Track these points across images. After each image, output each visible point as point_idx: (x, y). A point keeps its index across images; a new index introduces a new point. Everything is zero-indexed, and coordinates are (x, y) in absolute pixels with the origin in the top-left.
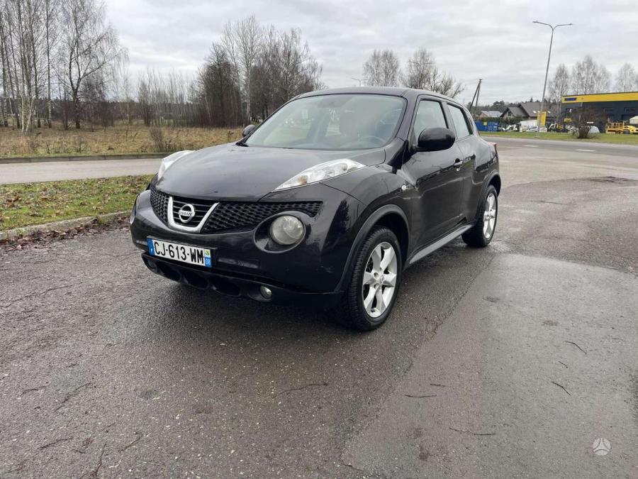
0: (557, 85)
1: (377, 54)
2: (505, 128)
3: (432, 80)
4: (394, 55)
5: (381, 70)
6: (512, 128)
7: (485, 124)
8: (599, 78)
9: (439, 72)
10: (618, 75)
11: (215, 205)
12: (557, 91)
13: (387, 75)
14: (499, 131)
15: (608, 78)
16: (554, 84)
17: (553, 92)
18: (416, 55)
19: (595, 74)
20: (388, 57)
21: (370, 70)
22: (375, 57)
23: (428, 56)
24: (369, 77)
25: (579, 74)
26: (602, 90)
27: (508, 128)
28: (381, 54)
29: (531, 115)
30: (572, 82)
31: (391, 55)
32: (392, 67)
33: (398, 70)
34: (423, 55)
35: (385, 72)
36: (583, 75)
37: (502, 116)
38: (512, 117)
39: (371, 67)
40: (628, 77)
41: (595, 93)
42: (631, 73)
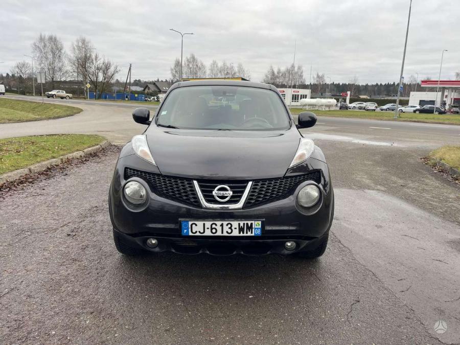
0: (176, 71)
1: (43, 38)
2: (150, 98)
3: (94, 62)
4: (58, 39)
5: (48, 49)
6: (154, 99)
7: (136, 95)
8: (200, 68)
9: (100, 56)
10: (210, 68)
11: (250, 183)
12: (177, 75)
13: (54, 54)
14: (146, 101)
15: (205, 68)
16: (174, 70)
17: (174, 76)
18: (78, 41)
19: (197, 66)
20: (53, 40)
21: (38, 49)
22: (42, 39)
23: (88, 43)
24: (38, 55)
25: (188, 65)
26: (202, 76)
27: (151, 99)
28: (47, 37)
29: (162, 90)
30: (185, 70)
31: (55, 39)
32: (57, 49)
33: (63, 51)
34: (84, 41)
35: (52, 52)
36: (191, 66)
37: (144, 90)
38: (151, 91)
39: (39, 47)
40: (216, 69)
41: (198, 77)
42: (217, 66)
